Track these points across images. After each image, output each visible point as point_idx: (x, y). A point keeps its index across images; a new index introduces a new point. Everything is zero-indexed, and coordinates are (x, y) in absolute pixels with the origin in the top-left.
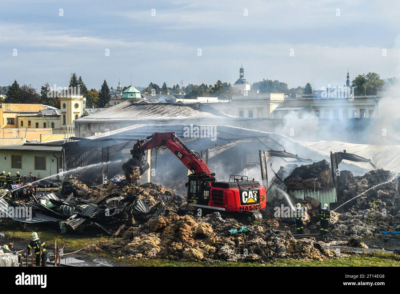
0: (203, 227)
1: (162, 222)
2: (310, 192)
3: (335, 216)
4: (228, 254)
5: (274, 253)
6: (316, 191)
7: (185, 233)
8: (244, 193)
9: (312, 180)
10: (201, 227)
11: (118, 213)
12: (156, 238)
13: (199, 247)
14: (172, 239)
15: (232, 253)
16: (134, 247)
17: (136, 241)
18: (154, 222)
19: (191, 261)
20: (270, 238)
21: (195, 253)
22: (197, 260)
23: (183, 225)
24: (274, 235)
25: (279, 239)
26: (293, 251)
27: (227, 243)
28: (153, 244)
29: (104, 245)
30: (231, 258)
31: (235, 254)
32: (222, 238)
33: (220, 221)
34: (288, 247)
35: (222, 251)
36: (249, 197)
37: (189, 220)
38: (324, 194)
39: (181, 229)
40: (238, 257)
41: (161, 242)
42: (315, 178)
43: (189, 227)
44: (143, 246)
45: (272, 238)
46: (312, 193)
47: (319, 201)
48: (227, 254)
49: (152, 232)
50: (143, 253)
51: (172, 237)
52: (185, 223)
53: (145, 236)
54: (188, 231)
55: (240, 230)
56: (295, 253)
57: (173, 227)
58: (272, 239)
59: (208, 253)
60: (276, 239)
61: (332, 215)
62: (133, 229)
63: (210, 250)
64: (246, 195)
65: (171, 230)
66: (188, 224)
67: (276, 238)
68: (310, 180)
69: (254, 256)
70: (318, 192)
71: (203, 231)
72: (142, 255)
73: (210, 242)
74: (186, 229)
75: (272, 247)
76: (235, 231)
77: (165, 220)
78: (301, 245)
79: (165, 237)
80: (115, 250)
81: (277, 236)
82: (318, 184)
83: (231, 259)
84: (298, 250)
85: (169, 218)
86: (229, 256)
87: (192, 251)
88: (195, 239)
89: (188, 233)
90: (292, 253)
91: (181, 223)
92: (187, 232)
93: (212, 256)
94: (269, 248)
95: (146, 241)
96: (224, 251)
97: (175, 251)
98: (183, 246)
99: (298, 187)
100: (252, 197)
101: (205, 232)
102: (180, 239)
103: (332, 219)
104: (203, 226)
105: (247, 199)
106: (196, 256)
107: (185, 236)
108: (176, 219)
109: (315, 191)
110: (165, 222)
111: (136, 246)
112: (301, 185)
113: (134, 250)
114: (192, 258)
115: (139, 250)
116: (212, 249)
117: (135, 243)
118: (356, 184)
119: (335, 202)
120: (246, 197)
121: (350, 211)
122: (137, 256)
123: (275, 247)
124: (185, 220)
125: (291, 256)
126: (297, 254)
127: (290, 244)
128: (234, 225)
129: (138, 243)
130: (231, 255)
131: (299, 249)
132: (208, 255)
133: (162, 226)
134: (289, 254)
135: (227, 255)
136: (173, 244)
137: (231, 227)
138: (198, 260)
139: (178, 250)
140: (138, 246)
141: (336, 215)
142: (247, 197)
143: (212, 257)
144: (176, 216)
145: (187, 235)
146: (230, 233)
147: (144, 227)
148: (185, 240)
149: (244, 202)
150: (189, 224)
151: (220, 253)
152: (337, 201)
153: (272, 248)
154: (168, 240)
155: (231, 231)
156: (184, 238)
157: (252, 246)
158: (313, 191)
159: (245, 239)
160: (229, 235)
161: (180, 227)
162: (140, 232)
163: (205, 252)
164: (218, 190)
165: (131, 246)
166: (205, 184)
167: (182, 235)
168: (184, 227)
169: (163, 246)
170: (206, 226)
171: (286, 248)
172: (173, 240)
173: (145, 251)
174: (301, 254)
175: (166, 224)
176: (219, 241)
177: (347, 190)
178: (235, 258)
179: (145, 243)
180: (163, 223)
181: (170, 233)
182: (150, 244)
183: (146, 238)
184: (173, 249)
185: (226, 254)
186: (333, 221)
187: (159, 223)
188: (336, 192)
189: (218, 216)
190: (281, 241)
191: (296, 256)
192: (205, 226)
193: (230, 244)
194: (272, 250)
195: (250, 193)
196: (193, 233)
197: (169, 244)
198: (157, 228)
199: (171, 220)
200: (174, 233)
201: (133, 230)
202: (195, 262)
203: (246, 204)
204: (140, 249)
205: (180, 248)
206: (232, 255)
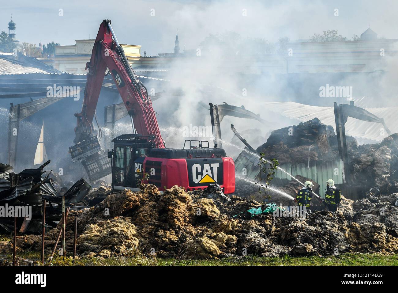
0: (205, 206)
1: (134, 199)
2: (301, 167)
3: (347, 204)
4: (261, 245)
5: (328, 244)
6: (311, 166)
7: (178, 215)
8: (196, 167)
9: (305, 148)
10: (201, 205)
11: (25, 194)
12: (129, 223)
13: (207, 236)
14: (156, 226)
15: (267, 243)
16: (91, 240)
17: (94, 230)
18: (119, 199)
19: (201, 258)
20: (315, 222)
21: (208, 245)
22: (211, 257)
23: (173, 202)
24: (321, 217)
25: (328, 222)
26: (356, 241)
27: (252, 229)
28: (128, 234)
29: (26, 241)
30: (268, 251)
31: (274, 245)
32: (240, 222)
33: (221, 198)
34: (347, 235)
35: (249, 241)
36: (205, 173)
37: (181, 193)
38: (324, 171)
39: (171, 208)
40: (278, 250)
41: (138, 230)
42: (310, 145)
43: (183, 205)
44: (110, 238)
45: (318, 221)
46: (304, 169)
47: (316, 182)
48: (259, 245)
49: (118, 215)
50: (112, 249)
51: (157, 223)
52: (175, 198)
53: (108, 223)
54: (183, 211)
55: (267, 209)
56: (361, 244)
57: (154, 207)
58: (318, 224)
59: (224, 245)
60: (325, 224)
61: (343, 203)
62: (76, 213)
63: (228, 240)
64: (200, 170)
65: (151, 211)
66: (180, 201)
67: (325, 221)
68: (301, 148)
69: (309, 247)
70: (315, 168)
71: (206, 211)
72: (110, 252)
73: (223, 228)
74: (179, 207)
75: (324, 235)
76: (259, 211)
77: (137, 196)
78: (368, 231)
79: (143, 223)
80: (51, 249)
81: (326, 219)
82: (315, 156)
83: (267, 254)
84: (365, 239)
85: (143, 192)
86: (263, 249)
87: (202, 242)
88: (194, 225)
89: (182, 215)
90: (355, 244)
91: (168, 198)
92: (181, 213)
93: (234, 249)
94: (320, 236)
95: (115, 229)
96: (253, 240)
97: (167, 244)
98: (179, 236)
99: (281, 159)
100: (210, 173)
101: (209, 214)
102: (170, 225)
103: (346, 209)
104: (205, 204)
105: (200, 176)
106: (210, 249)
107: (179, 220)
108: (155, 194)
109: (308, 167)
110: (137, 199)
111: (96, 238)
112: (287, 157)
113: (93, 244)
114: (203, 254)
115: (102, 244)
116: (232, 239)
117: (93, 233)
118: (372, 155)
119: (342, 183)
120: (198, 173)
121: (368, 197)
122: (102, 254)
123: (327, 234)
124: (176, 193)
125: (355, 249)
126: (365, 245)
127: (349, 231)
128: (252, 202)
129: (98, 234)
130: (266, 247)
131: (365, 237)
132: (225, 248)
133: (133, 205)
134: (353, 246)
135: (261, 248)
136: (161, 233)
137: (248, 206)
138: (213, 255)
139: (171, 242)
140: (98, 238)
141: (349, 203)
142: (201, 173)
143: (234, 251)
144: (155, 189)
145: (182, 217)
146: (251, 214)
147: (100, 208)
148: (179, 226)
149: (196, 181)
150: (183, 200)
151: (246, 244)
152: (345, 182)
153: (324, 237)
154: (150, 227)
155: (252, 211)
156: (178, 223)
157: (296, 233)
158: (306, 166)
159: (275, 223)
160: (249, 217)
161: (169, 205)
162: (93, 217)
163: (220, 243)
164: (155, 161)
165: (87, 239)
166: (137, 152)
167: (174, 218)
168: (175, 205)
169: (143, 237)
170: (210, 203)
171: (345, 237)
172: (158, 227)
173: (114, 245)
174: (371, 245)
175: (140, 202)
176: (238, 226)
177: (359, 165)
178: (274, 251)
179: (113, 233)
180: (135, 201)
181: (151, 216)
182: (123, 234)
183: (110, 225)
184: (163, 241)
185: (257, 245)
186: (347, 211)
187: (127, 199)
188: (343, 167)
189: (219, 190)
190: (333, 226)
191: (362, 248)
192: (208, 203)
193: (258, 231)
194: (325, 239)
195: (207, 166)
196: (190, 215)
197: (153, 234)
198: (125, 209)
199: (147, 195)
200: (157, 216)
201: (77, 215)
202: (210, 259)
203: (199, 184)
204: (103, 242)
205: (176, 239)
206: (269, 247)
